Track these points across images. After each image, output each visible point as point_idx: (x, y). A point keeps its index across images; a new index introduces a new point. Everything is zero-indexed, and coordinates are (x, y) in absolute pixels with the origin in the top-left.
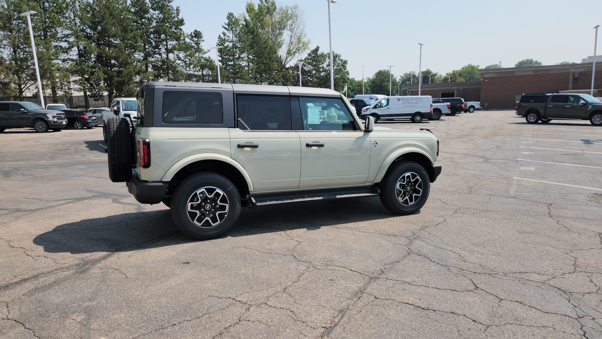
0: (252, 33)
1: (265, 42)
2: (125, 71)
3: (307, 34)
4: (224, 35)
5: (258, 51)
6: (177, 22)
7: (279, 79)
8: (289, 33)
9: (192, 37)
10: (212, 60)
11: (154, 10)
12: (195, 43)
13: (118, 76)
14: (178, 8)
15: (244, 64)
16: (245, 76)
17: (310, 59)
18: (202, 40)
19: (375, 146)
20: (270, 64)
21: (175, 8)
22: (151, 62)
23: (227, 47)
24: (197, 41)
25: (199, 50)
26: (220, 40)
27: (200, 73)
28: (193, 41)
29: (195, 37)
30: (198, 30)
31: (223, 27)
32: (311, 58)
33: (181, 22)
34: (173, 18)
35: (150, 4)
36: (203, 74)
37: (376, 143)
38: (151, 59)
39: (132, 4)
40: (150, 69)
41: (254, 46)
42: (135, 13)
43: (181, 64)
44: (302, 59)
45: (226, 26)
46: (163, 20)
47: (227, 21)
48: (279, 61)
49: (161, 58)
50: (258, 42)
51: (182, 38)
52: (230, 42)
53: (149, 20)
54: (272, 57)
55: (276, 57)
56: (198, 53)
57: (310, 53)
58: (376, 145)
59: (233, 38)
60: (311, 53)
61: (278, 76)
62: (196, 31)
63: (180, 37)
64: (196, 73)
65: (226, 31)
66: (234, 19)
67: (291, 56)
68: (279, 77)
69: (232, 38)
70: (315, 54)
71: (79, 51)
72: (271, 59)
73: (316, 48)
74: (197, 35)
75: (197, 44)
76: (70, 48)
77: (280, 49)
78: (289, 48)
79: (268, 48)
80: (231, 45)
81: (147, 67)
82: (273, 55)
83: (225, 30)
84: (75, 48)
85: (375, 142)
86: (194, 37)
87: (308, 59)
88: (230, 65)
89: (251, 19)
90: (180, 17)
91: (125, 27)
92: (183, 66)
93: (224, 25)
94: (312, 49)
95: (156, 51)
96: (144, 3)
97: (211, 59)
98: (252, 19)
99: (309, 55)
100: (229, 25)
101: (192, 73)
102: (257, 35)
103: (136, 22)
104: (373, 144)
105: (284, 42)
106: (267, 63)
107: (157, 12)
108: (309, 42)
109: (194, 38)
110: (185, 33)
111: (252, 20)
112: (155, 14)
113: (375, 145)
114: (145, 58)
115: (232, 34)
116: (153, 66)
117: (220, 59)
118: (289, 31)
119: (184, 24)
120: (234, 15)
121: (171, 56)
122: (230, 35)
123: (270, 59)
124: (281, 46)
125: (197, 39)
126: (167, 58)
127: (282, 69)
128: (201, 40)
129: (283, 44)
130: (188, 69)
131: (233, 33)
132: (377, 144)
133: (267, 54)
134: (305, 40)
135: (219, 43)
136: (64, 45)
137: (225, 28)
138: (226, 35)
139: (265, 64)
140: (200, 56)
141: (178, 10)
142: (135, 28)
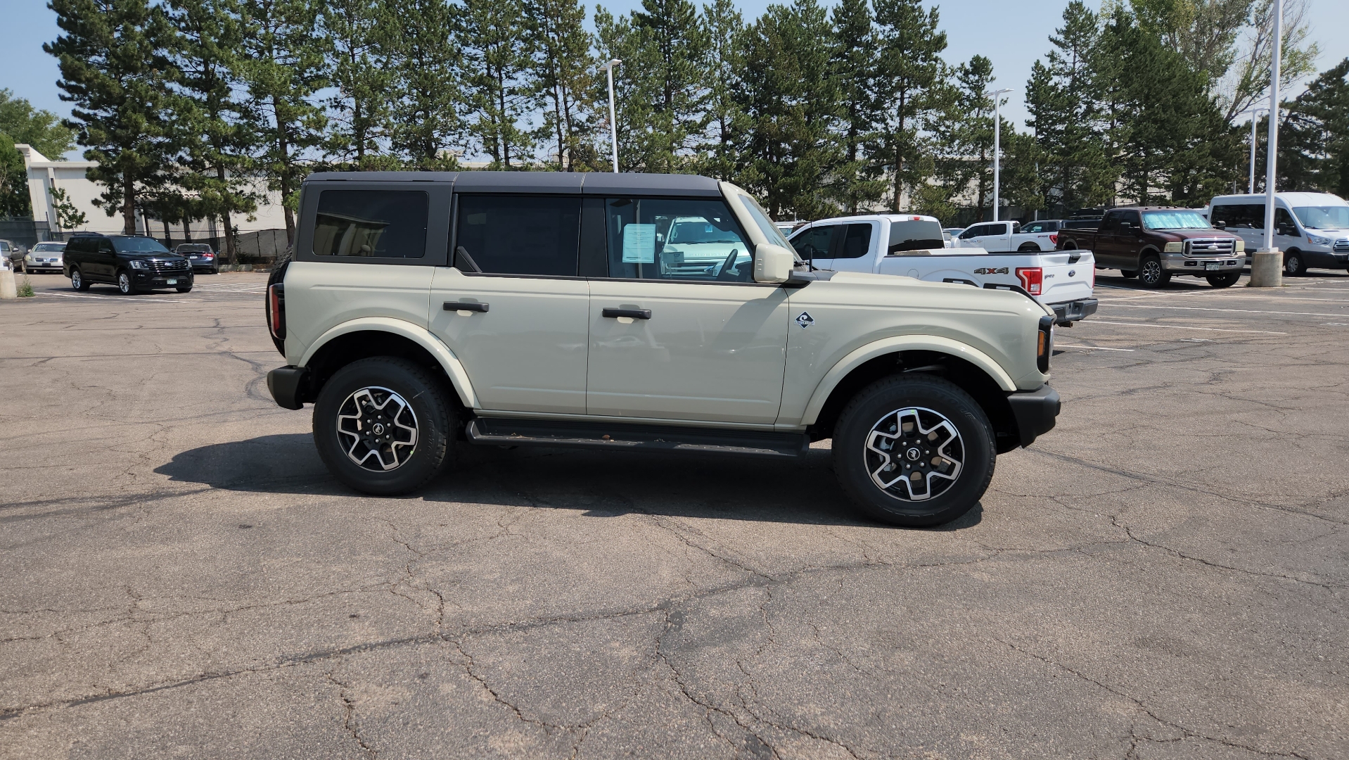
0: (1132, 44)
1: (1169, 65)
2: (800, 162)
3: (1310, 29)
4: (1052, 57)
5: (1143, 90)
6: (928, 43)
7: (1200, 158)
8: (1254, 32)
9: (967, 73)
10: (1007, 122)
11: (883, 23)
12: (970, 88)
13: (786, 174)
14: (934, 10)
15: (1099, 126)
16: (1092, 158)
17: (1315, 100)
18: (989, 78)
19: (804, 326)
20: (1176, 122)
21: (927, 12)
22: (863, 141)
23: (1054, 88)
24: (977, 81)
25: (980, 102)
26: (1037, 74)
27: (977, 157)
28: (967, 83)
29: (973, 74)
30: (982, 57)
31: (1051, 40)
32: (1318, 95)
33: (940, 43)
34: (923, 36)
35: (874, 11)
36: (983, 157)
37: (805, 317)
38: (863, 134)
39: (836, 16)
40: (859, 156)
41: (1131, 79)
42: (839, 37)
43: (934, 140)
44: (1287, 101)
45: (1061, 38)
46: (899, 45)
47: (1062, 24)
48: (1209, 110)
49: (886, 128)
50: (1147, 66)
51: (937, 79)
52: (1067, 75)
53: (869, 47)
54: (1185, 104)
55: (1198, 102)
56: (977, 109)
57: (1317, 82)
58: (807, 323)
59: (1074, 63)
60: (1321, 80)
61: (1199, 152)
62: (977, 59)
63: (931, 78)
64: (966, 158)
65: (1058, 50)
66: (1084, 16)
67: (1250, 94)
68: (1201, 153)
69: (1072, 65)
70: (1334, 83)
71: (723, 128)
72: (1180, 108)
73: (1338, 64)
74: (980, 67)
75: (977, 88)
76: (704, 124)
77: (1219, 79)
78: (1248, 72)
79: (1175, 80)
80: (1067, 81)
81: (853, 151)
82: (1188, 98)
83: (1057, 46)
84: (717, 124)
85: (805, 314)
86: (971, 73)
87: (1307, 98)
88: (1061, 132)
89: (1136, 9)
90: (937, 32)
91: (813, 69)
92: (934, 145)
93: (1054, 35)
94: (1325, 70)
95: (875, 115)
96: (861, 11)
97: (1004, 121)
98: (1139, 10)
99: (1313, 86)
100: (1067, 33)
101: (958, 157)
102: (1145, 49)
103: (841, 55)
104: (798, 319)
105: (1235, 58)
106: (1168, 121)
107: (888, 27)
108: (1315, 49)
109: (970, 76)
110: (947, 67)
111: (1139, 12)
112: (881, 31)
113: (802, 322)
114: (852, 133)
115: (1072, 54)
116: (867, 147)
117: (1033, 118)
118: (1255, 26)
119: (945, 46)
120: (1084, 5)
121: (908, 123)
122: (1068, 57)
123: (1178, 108)
124: (1225, 70)
125: (977, 78)
126: (900, 129)
127: (1216, 130)
128: (987, 79)
129: (1231, 62)
130: (948, 150)
131: (1075, 51)
132: (809, 319)
133: (1170, 97)
134: (1303, 46)
135: (1033, 81)
136: (698, 118)
137: (1057, 42)
138: (1056, 59)
139: (1162, 121)
140: (980, 116)
141: (934, 15)
142: (835, 68)
